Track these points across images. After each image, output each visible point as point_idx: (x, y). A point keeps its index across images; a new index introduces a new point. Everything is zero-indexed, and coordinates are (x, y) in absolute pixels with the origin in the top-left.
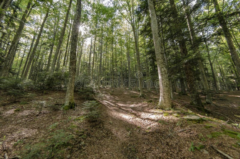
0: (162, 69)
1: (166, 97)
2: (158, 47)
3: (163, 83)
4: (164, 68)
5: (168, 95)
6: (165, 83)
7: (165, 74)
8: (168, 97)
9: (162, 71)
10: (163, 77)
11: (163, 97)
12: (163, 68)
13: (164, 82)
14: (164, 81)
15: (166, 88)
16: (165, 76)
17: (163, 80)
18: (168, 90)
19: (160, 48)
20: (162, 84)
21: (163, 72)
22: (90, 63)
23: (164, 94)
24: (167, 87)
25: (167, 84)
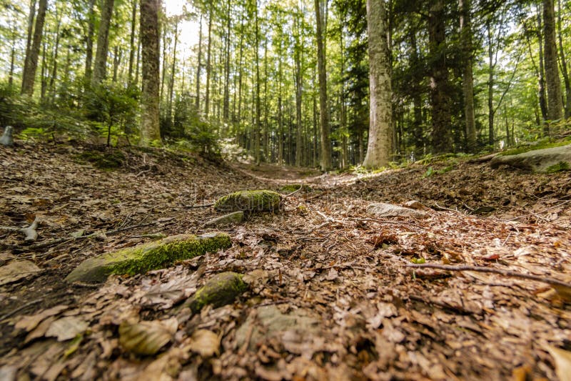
0: (381, 77)
1: (382, 146)
2: (376, 17)
3: (379, 112)
4: (386, 75)
5: (388, 140)
6: (384, 113)
7: (387, 89)
8: (387, 146)
9: (381, 83)
10: (380, 98)
11: (376, 145)
12: (382, 74)
13: (382, 111)
14: (381, 108)
15: (385, 123)
16: (386, 95)
17: (378, 105)
18: (388, 129)
19: (381, 22)
20: (377, 115)
21: (382, 85)
22: (198, 98)
23: (378, 140)
24: (386, 121)
25: (387, 114)
